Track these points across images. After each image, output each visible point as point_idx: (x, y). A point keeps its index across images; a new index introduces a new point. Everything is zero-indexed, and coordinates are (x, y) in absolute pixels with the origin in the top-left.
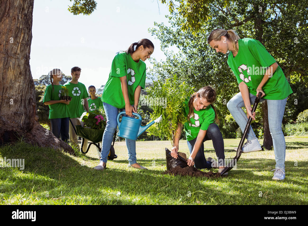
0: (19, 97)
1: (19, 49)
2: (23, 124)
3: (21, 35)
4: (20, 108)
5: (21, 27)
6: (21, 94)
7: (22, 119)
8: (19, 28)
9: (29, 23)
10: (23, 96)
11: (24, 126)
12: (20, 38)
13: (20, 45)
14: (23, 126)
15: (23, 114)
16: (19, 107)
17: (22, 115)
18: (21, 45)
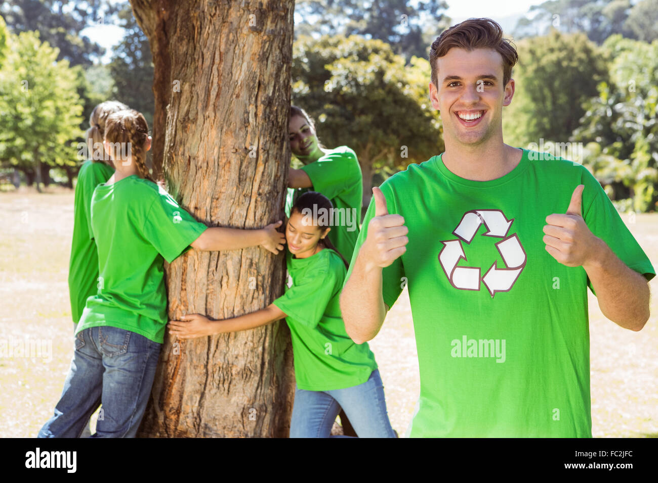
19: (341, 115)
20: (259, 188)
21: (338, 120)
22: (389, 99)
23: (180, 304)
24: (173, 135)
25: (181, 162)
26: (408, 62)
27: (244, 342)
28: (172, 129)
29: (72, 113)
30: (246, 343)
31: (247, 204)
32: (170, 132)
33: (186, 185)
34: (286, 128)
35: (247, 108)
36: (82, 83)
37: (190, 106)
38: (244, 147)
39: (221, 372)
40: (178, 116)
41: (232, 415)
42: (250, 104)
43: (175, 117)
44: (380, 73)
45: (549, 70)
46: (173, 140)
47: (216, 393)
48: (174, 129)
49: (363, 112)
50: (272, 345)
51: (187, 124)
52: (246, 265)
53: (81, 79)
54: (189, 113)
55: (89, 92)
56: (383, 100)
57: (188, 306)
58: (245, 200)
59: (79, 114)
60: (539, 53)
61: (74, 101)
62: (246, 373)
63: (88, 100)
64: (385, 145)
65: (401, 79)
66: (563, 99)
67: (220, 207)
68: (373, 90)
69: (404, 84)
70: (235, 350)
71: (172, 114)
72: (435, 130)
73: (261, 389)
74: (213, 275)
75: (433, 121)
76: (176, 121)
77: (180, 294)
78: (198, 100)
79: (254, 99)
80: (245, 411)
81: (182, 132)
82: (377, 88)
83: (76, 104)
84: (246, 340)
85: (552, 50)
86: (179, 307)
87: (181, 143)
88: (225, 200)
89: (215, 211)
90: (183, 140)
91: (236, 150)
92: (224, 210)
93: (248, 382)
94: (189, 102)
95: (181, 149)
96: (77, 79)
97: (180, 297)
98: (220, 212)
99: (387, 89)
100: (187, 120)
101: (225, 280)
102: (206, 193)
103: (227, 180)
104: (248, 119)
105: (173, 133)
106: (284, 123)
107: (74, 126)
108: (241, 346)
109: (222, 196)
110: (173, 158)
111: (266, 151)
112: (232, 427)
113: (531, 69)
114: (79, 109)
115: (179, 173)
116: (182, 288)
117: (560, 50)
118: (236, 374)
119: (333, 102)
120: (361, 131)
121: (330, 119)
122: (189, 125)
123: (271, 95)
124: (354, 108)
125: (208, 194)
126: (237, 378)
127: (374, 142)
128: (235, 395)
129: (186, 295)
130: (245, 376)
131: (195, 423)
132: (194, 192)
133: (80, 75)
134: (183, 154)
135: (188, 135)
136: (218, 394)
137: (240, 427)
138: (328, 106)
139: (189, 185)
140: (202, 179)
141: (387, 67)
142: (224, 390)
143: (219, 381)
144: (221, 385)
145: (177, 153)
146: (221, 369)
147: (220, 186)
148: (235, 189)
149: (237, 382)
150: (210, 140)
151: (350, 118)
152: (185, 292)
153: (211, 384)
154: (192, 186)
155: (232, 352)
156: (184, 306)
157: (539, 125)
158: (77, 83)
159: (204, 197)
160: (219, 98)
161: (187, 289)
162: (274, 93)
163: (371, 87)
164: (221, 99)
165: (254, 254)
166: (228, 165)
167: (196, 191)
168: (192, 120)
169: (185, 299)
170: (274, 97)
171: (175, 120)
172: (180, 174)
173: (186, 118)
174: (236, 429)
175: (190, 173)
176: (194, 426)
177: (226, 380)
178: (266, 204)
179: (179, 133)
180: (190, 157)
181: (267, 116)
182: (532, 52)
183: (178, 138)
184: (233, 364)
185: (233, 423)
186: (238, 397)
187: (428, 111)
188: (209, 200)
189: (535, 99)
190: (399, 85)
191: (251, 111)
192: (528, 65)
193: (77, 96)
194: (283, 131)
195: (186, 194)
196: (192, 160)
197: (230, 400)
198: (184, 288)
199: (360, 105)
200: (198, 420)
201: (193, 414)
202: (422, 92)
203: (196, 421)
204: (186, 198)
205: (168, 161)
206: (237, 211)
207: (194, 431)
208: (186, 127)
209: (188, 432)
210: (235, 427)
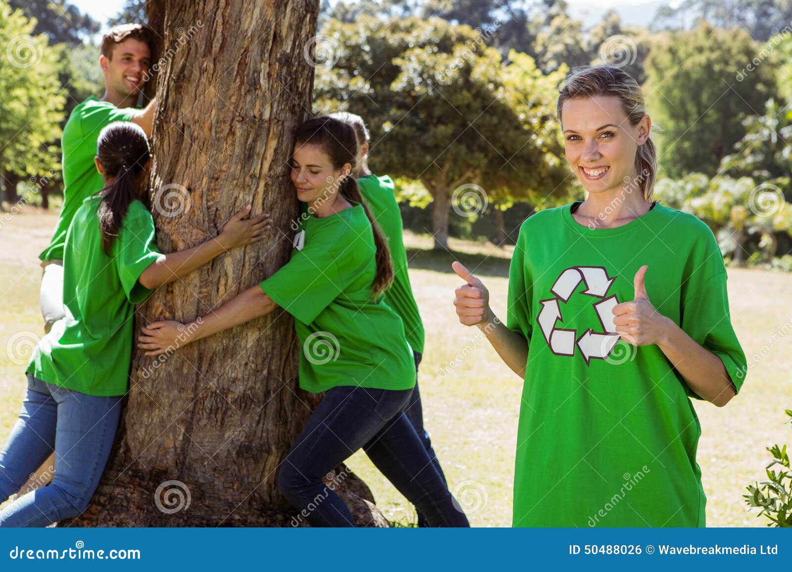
0: (258, 385)
1: (260, 201)
2: (270, 486)
3: (266, 144)
4: (261, 425)
5: (266, 116)
6: (265, 372)
7: (267, 468)
8: (261, 119)
9: (298, 87)
10: (275, 375)
11: (274, 492)
12: (264, 158)
13: (262, 184)
14: (270, 497)
15: (273, 448)
16: (258, 423)
17: (269, 452)
18: (266, 185)
19: (413, 124)
20: (270, 169)
21: (406, 130)
22: (477, 104)
23: (165, 311)
24: (164, 97)
25: (173, 130)
26: (504, 58)
27: (243, 362)
28: (163, 90)
29: (51, 106)
30: (246, 364)
31: (253, 187)
32: (160, 94)
33: (178, 161)
34: (307, 95)
35: (258, 66)
36: (66, 67)
37: (186, 60)
38: (252, 115)
39: (213, 399)
40: (171, 73)
41: (225, 454)
42: (262, 60)
43: (168, 74)
44: (467, 70)
45: (695, 76)
46: (163, 103)
47: (205, 425)
48: (166, 89)
49: (440, 121)
50: (280, 369)
51: (181, 84)
52: (250, 265)
53: (65, 62)
54: (184, 70)
55: (74, 80)
56: (468, 106)
57: (174, 313)
58: (252, 182)
59: (61, 107)
60: (682, 53)
61: (54, 90)
62: (245, 402)
63: (72, 90)
64: (469, 166)
65: (492, 79)
66: (712, 115)
67: (220, 189)
68: (455, 92)
69: (497, 85)
70: (232, 373)
71: (164, 71)
72: (536, 148)
73: (264, 424)
74: (208, 274)
75: (534, 137)
76: (169, 79)
77: (166, 297)
78: (196, 53)
79: (267, 55)
80: (242, 449)
81: (176, 94)
82: (461, 88)
83: (56, 95)
84: (246, 360)
85: (700, 50)
86: (164, 314)
87: (173, 107)
88: (227, 180)
89: (214, 195)
90: (176, 104)
91: (243, 118)
92: (224, 193)
93: (247, 413)
94: (185, 55)
95: (174, 115)
96: (59, 61)
97: (165, 302)
98: (220, 195)
99: (474, 91)
100: (181, 78)
101: (223, 282)
102: (202, 171)
103: (230, 155)
104: (259, 80)
105: (165, 94)
106: (305, 89)
107: (53, 124)
108: (240, 367)
109: (223, 176)
110: (163, 127)
111: (280, 123)
112: (225, 470)
113: (669, 74)
114: (60, 101)
115: (169, 145)
116: (168, 290)
117: (712, 50)
118: (232, 403)
119: (401, 106)
120: (437, 146)
121: (397, 128)
122: (185, 84)
123: (288, 51)
124: (430, 116)
125: (205, 173)
126: (233, 407)
127: (455, 161)
128: (230, 430)
129: (172, 299)
130: (243, 405)
131: (178, 461)
132: (188, 169)
133: (63, 56)
134: (176, 121)
135: (182, 96)
136: (208, 426)
137: (235, 469)
138: (393, 112)
139: (181, 160)
140: (198, 153)
141: (476, 62)
142: (217, 422)
143: (211, 410)
144: (213, 416)
145: (168, 120)
146: (214, 395)
147: (220, 162)
148: (239, 167)
149: (232, 413)
150: (207, 98)
151: (423, 129)
152: (171, 295)
153: (201, 413)
154: (185, 160)
155: (228, 374)
156: (169, 313)
157: (679, 150)
158: (60, 67)
159: (200, 176)
160: (223, 52)
161: (174, 291)
162: (293, 49)
163: (453, 88)
164: (225, 53)
165: (261, 251)
166: (231, 137)
167: (190, 168)
168: (187, 78)
169: (171, 304)
170: (293, 55)
171: (167, 78)
172: (171, 146)
173: (182, 75)
174: (229, 472)
175: (184, 145)
176: (177, 463)
177: (220, 410)
178: (277, 189)
179: (172, 94)
180: (184, 124)
181: (283, 77)
182: (672, 52)
183: (170, 100)
184: (229, 390)
185: (226, 465)
186: (234, 431)
187: (527, 122)
188: (205, 180)
189: (674, 116)
190: (491, 86)
191: (263, 70)
192: (666, 68)
193: (58, 84)
194: (304, 99)
195: (177, 171)
196: (186, 128)
197: (224, 434)
198: (170, 289)
199: (437, 112)
200: (181, 458)
201: (176, 450)
202: (521, 97)
203: (178, 459)
204: (178, 176)
205: (157, 131)
206: (241, 196)
207: (176, 471)
208: (181, 87)
209: (169, 471)
210: (229, 469)
